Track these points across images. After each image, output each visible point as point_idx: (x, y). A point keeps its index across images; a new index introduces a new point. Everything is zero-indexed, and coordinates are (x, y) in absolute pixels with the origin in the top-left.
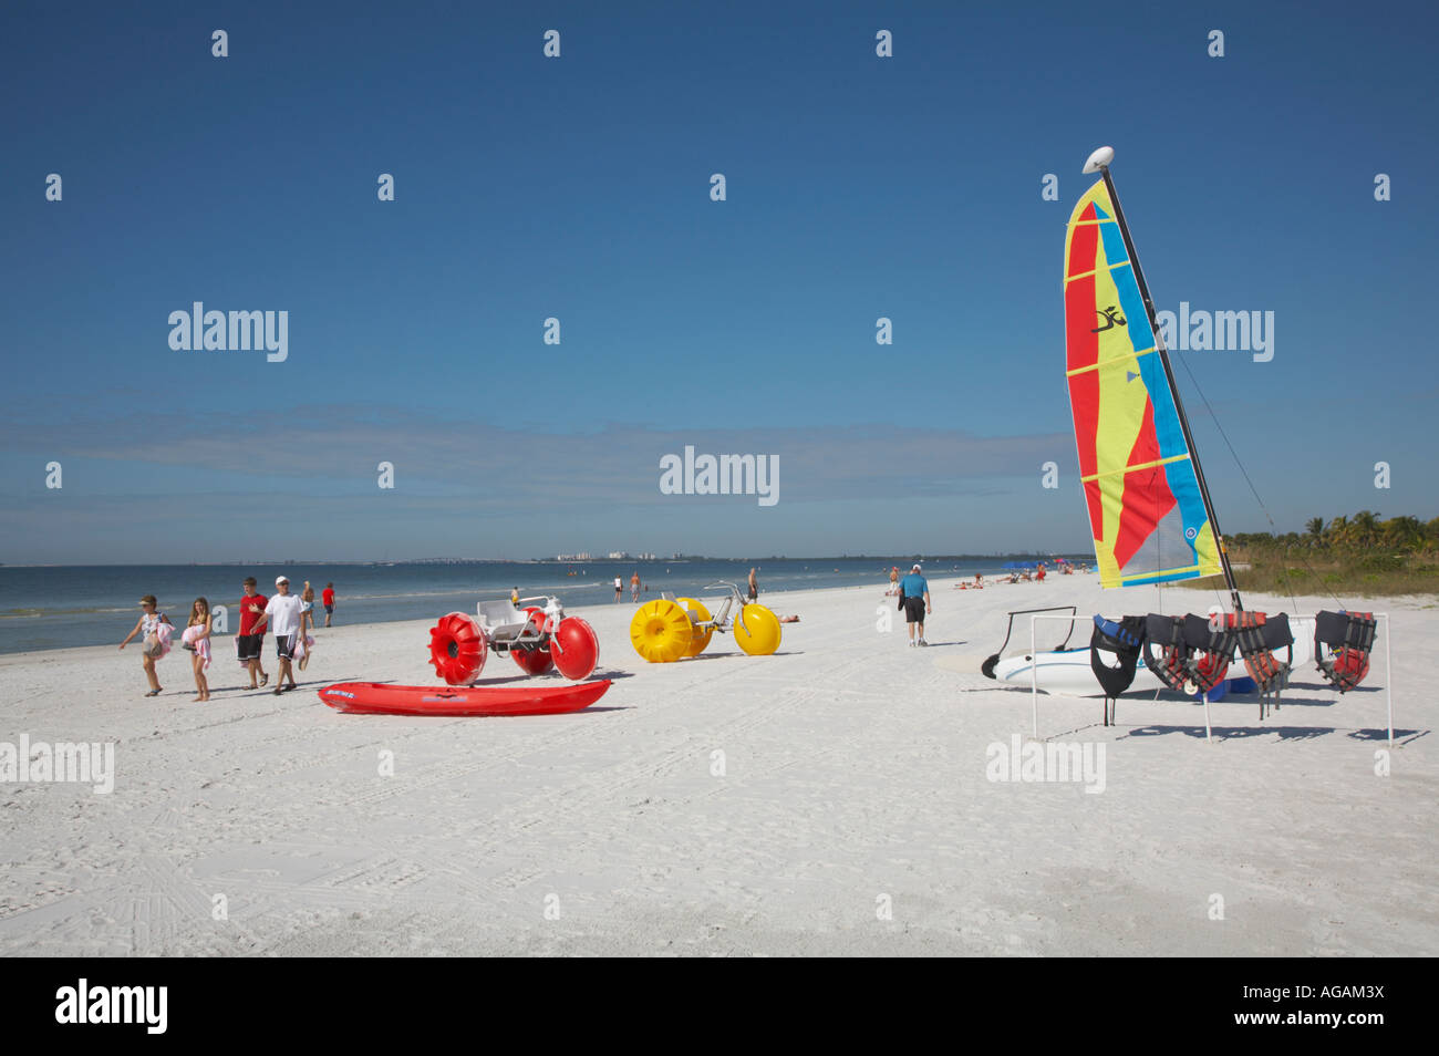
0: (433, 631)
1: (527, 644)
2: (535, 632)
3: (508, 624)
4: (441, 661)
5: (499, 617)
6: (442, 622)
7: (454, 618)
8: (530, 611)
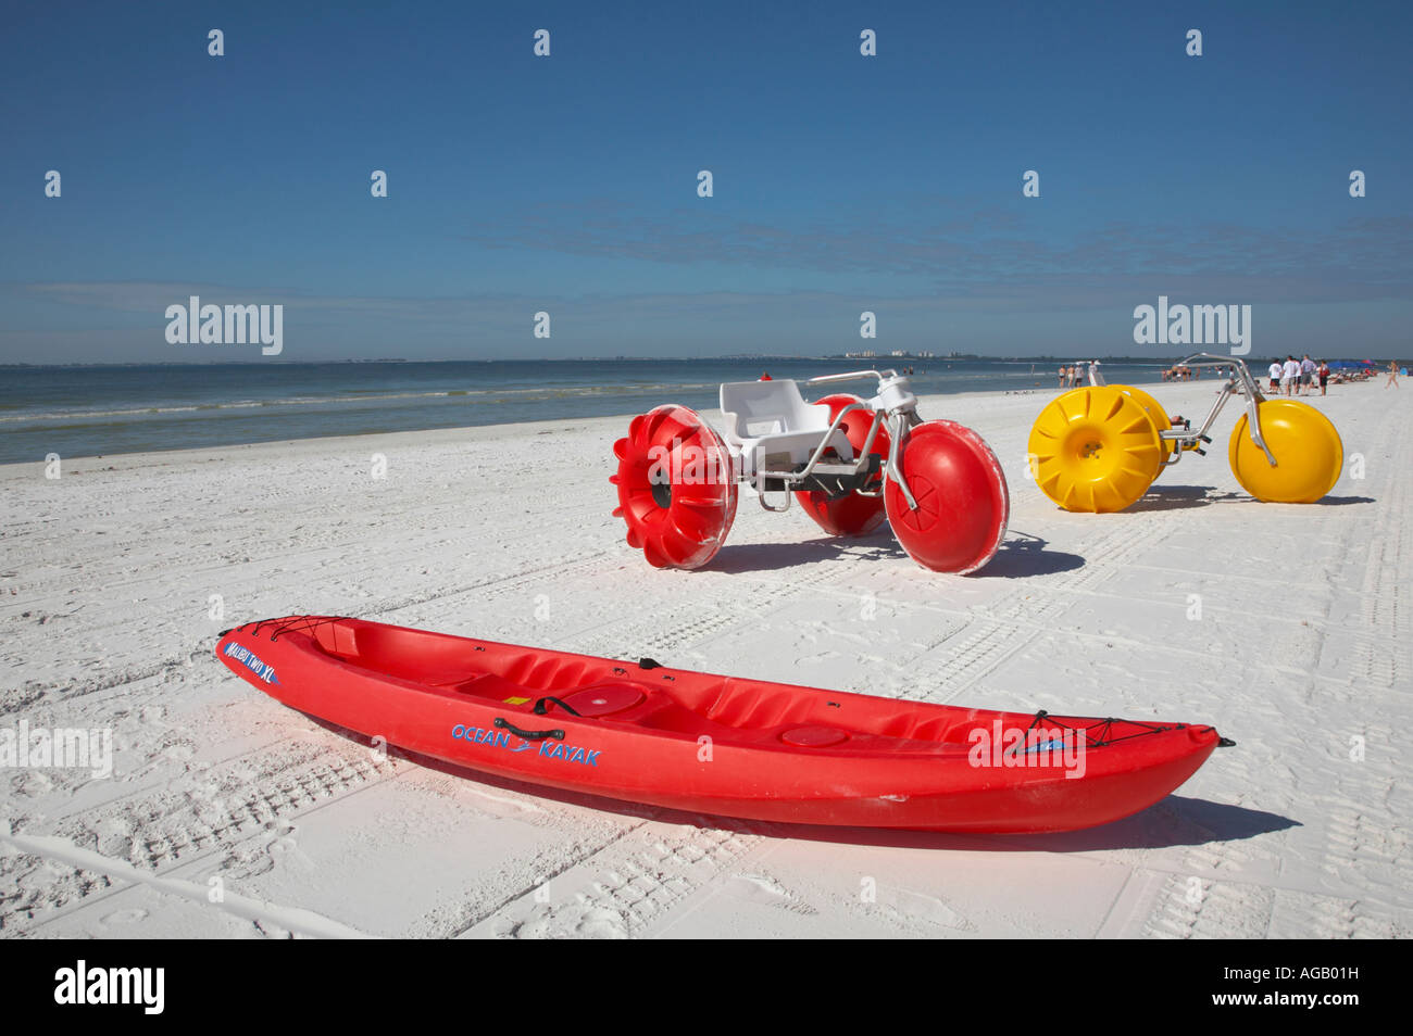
0: (620, 447)
1: (830, 479)
2: (846, 452)
3: (788, 433)
4: (638, 513)
5: (769, 416)
6: (637, 426)
7: (662, 419)
8: (836, 405)
